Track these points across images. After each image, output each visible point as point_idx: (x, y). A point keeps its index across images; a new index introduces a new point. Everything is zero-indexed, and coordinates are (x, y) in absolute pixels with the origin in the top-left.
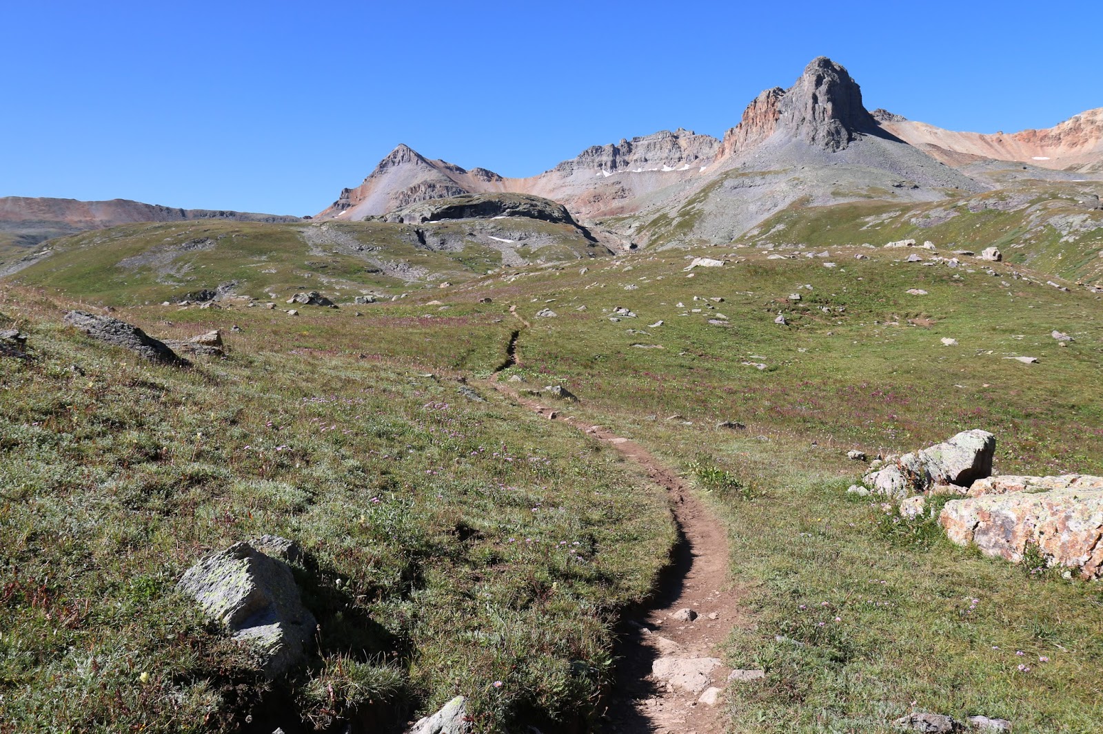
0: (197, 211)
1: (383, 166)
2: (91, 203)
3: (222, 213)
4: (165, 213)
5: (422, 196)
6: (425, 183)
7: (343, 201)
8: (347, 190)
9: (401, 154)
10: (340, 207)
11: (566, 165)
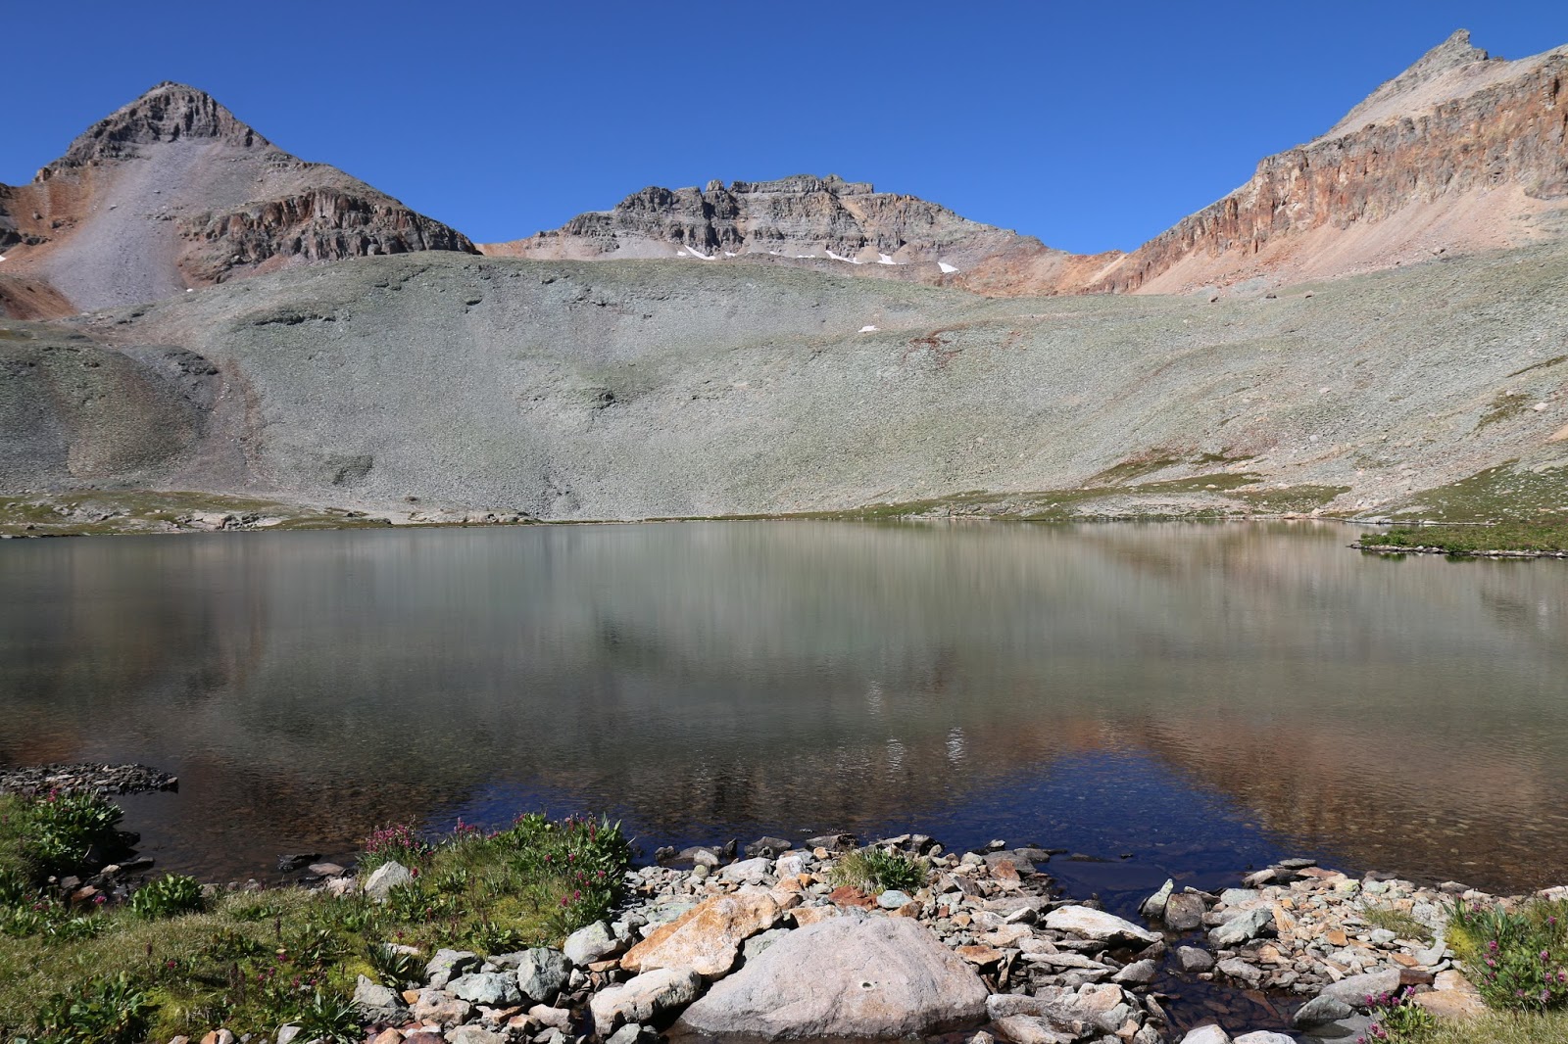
1: (117, 135)
5: (330, 233)
6: (329, 193)
9: (181, 107)
11: (594, 223)
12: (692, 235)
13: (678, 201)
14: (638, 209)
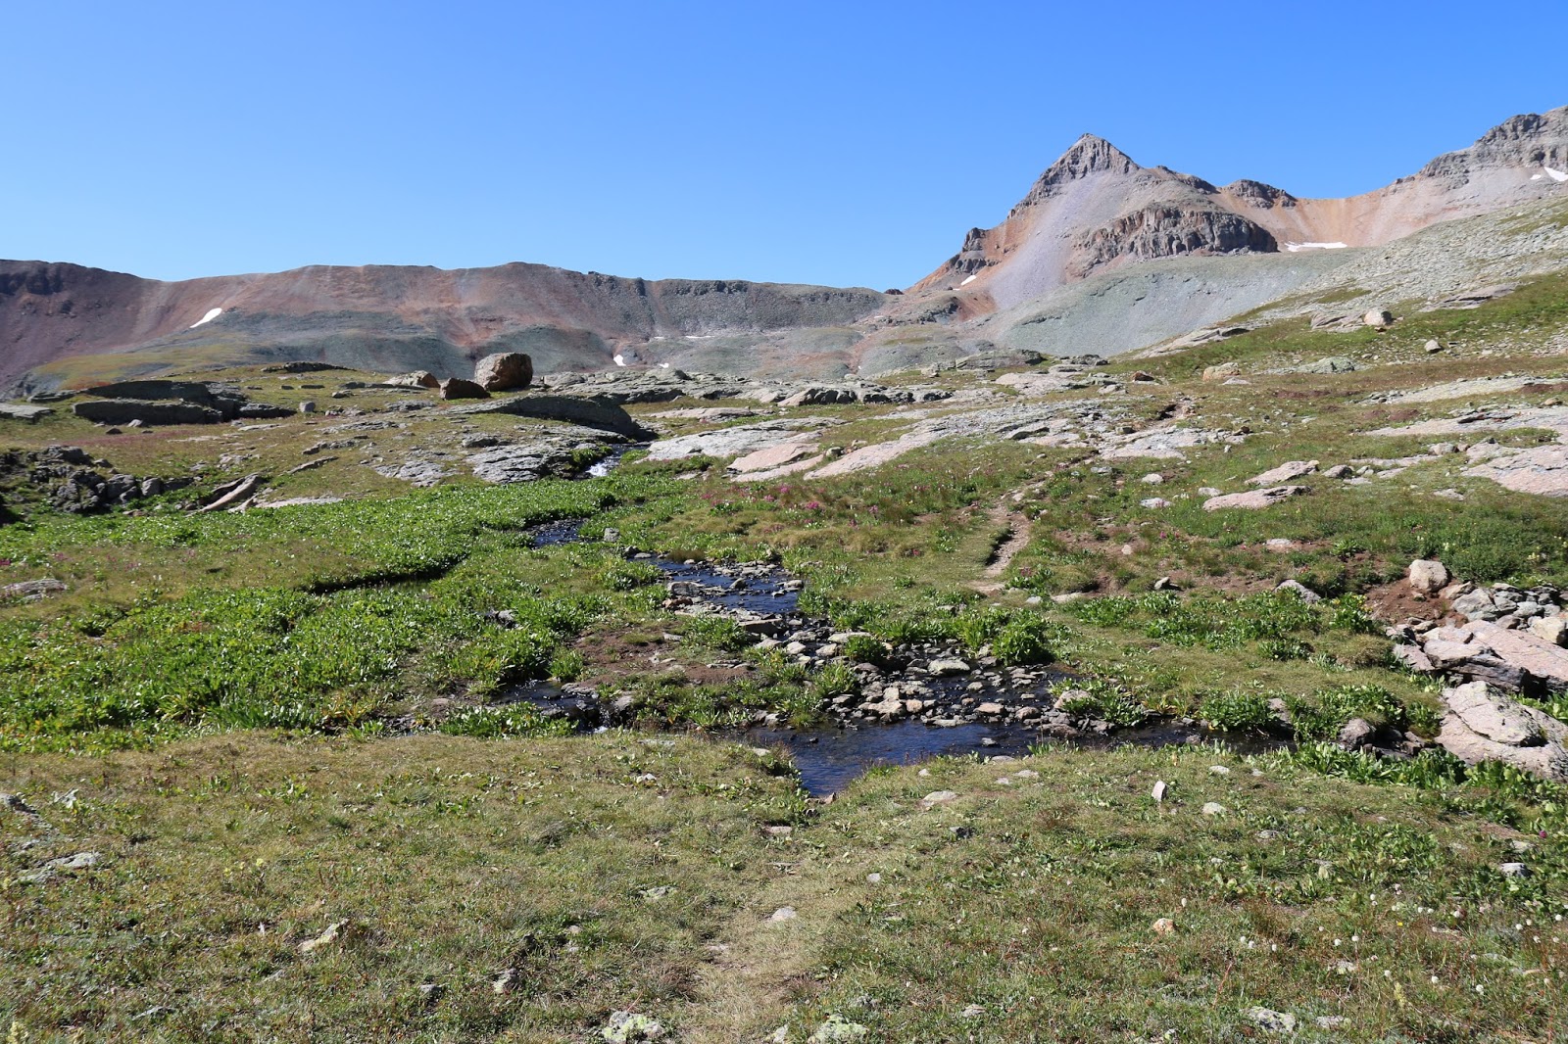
0: (671, 282)
1: (1050, 181)
2: (460, 273)
3: (720, 286)
4: (605, 289)
5: (1151, 237)
6: (1153, 208)
7: (971, 255)
8: (977, 233)
9: (1089, 153)
10: (964, 268)
11: (1449, 163)
12: (1553, 154)
13: (1545, 123)
14: (1499, 139)
